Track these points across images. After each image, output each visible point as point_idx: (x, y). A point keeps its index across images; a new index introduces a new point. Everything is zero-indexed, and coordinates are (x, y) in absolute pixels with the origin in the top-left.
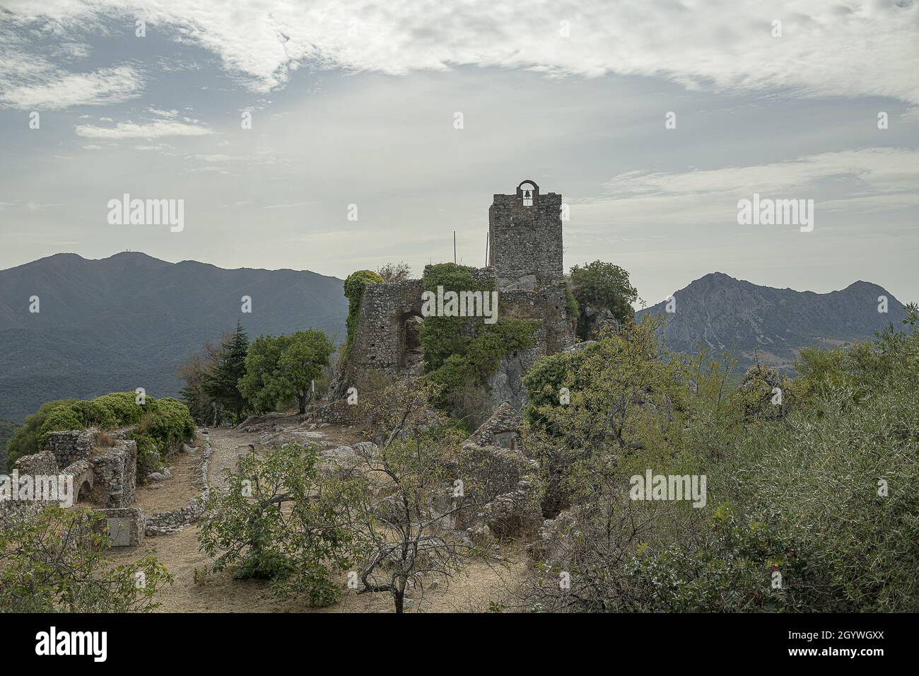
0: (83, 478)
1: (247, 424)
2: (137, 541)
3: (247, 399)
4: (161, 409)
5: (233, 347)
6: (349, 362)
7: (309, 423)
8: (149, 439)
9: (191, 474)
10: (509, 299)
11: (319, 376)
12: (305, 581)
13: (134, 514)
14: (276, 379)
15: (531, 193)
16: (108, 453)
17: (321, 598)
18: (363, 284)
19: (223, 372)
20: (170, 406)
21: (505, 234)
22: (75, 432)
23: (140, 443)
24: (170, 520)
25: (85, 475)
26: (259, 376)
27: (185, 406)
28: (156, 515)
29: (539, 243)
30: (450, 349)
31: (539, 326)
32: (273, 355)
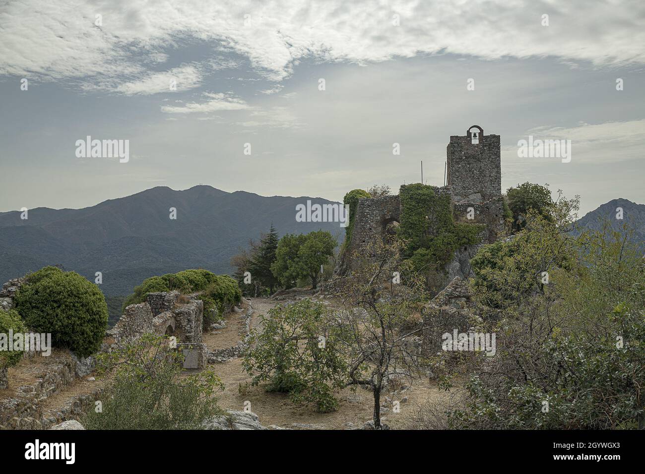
0: (169, 323)
1: (277, 295)
2: (202, 365)
3: (277, 277)
4: (219, 282)
5: (268, 242)
6: (347, 253)
7: (319, 294)
8: (211, 300)
9: (239, 325)
10: (462, 209)
11: (326, 263)
12: (314, 394)
13: (201, 348)
14: (297, 264)
15: (477, 135)
16: (184, 308)
17: (324, 407)
18: (357, 199)
19: (261, 260)
20: (225, 280)
21: (459, 164)
22: (164, 294)
23: (205, 303)
24: (224, 354)
25: (170, 321)
26: (285, 262)
27: (235, 281)
28: (215, 351)
29: (483, 170)
30: (418, 244)
31: (483, 229)
32: (295, 248)
